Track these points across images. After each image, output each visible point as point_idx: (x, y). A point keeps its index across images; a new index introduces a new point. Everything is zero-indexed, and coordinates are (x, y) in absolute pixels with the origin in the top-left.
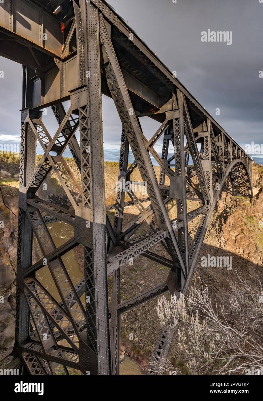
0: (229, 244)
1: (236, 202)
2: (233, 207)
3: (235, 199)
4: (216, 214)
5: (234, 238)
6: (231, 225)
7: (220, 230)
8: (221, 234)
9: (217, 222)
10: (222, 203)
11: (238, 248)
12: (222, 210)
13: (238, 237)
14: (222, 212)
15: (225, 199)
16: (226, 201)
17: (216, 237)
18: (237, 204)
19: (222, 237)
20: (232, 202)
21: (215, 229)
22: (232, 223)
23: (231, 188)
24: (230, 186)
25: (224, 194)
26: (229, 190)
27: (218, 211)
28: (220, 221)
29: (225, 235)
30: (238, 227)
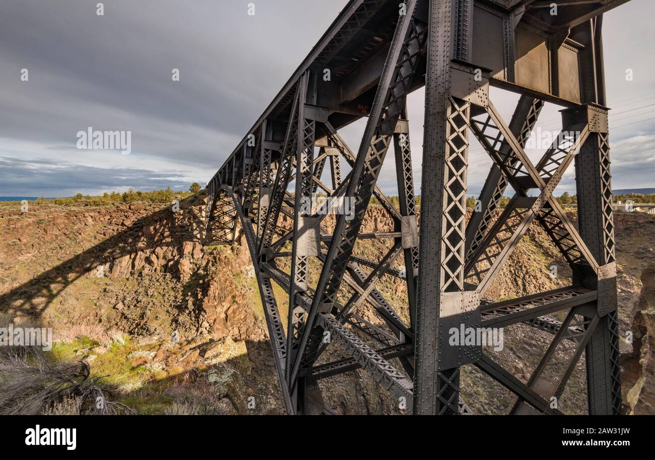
0: (218, 329)
1: (212, 256)
2: (210, 264)
3: (209, 251)
4: (179, 285)
5: (223, 316)
6: (217, 295)
7: (197, 312)
8: (201, 317)
9: (187, 298)
10: (188, 261)
11: (230, 329)
12: (189, 275)
13: (229, 312)
14: (190, 278)
15: (192, 254)
16: (195, 257)
17: (191, 327)
18: (215, 258)
19: (203, 321)
20: (206, 256)
21: (187, 312)
22: (217, 292)
23: (198, 233)
24: (196, 229)
25: (188, 246)
26: (196, 237)
27: (182, 279)
28: (195, 295)
29: (208, 317)
30: (228, 295)
